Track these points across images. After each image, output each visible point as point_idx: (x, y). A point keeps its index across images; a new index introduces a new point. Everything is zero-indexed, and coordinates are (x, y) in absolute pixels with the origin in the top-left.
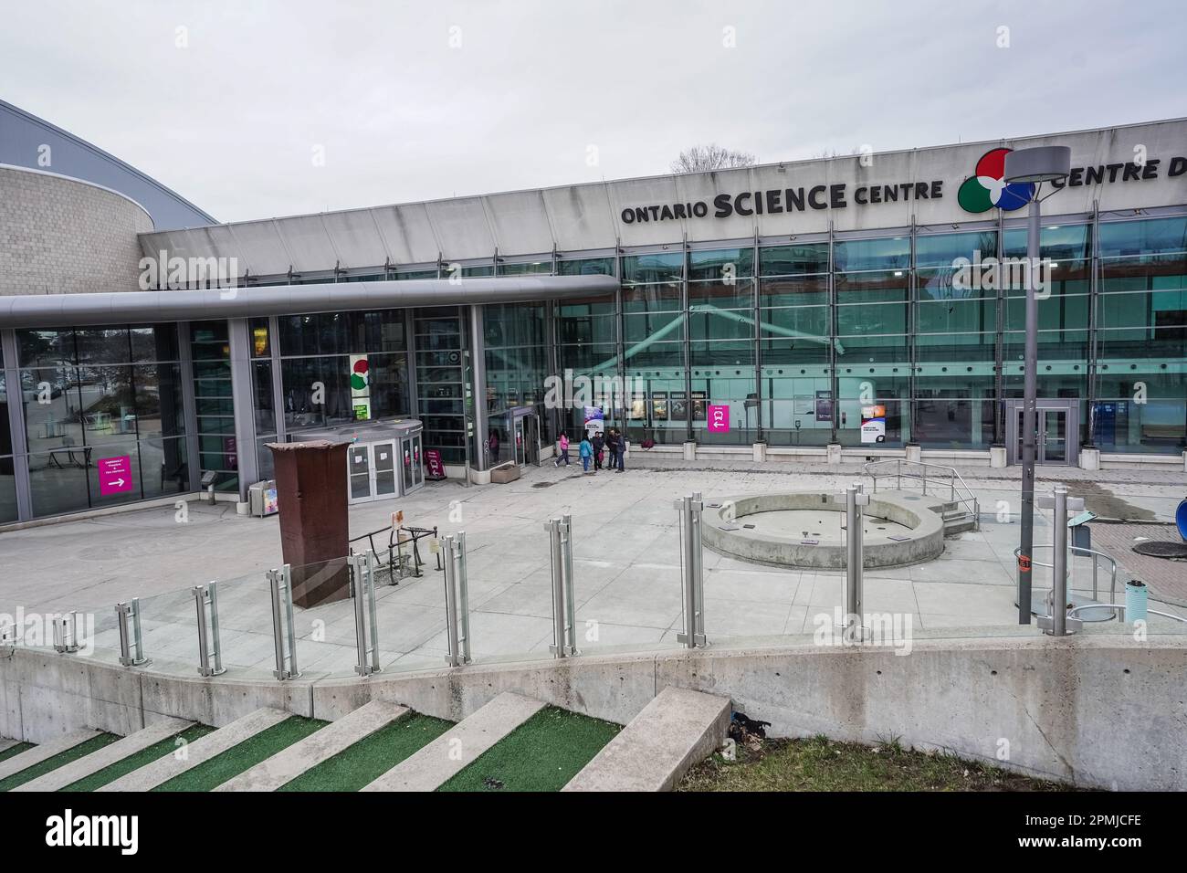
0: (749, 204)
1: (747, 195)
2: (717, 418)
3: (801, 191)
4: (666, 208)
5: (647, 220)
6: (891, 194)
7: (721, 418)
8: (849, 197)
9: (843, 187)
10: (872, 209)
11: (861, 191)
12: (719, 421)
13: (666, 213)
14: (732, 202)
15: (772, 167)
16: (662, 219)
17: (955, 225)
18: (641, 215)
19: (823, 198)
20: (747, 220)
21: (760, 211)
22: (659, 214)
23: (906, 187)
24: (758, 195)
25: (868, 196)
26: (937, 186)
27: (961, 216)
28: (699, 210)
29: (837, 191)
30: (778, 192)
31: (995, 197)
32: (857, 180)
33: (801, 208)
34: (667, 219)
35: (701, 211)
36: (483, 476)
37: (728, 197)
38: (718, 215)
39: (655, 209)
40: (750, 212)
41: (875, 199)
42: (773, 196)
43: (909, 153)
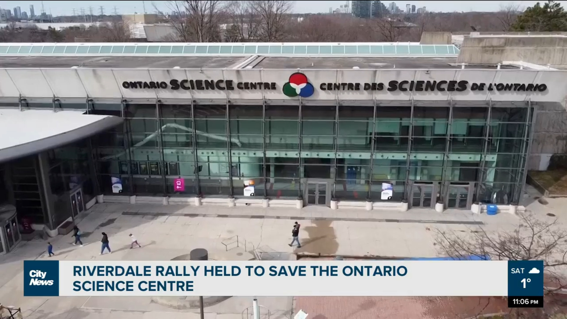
2: (178, 184)
6: (254, 86)
7: (180, 184)
12: (179, 186)
28: (163, 85)
31: (298, 91)
36: (53, 233)
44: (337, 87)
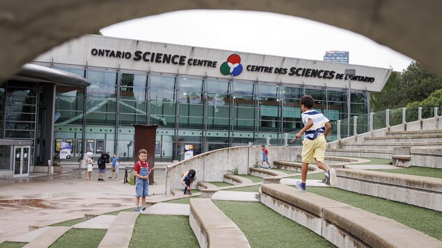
0: (148, 57)
1: (149, 53)
3: (170, 56)
4: (113, 52)
5: (103, 55)
6: (200, 63)
8: (186, 61)
9: (185, 57)
10: (193, 67)
11: (190, 60)
13: (112, 54)
14: (142, 55)
15: (162, 44)
16: (110, 56)
17: (217, 78)
18: (101, 53)
19: (177, 60)
20: (146, 63)
21: (152, 61)
22: (109, 54)
23: (205, 62)
24: (153, 54)
25: (192, 62)
26: (215, 63)
27: (220, 75)
28: (127, 56)
29: (183, 58)
30: (162, 55)
31: (231, 71)
32: (190, 55)
33: (168, 62)
34: (112, 57)
35: (128, 56)
37: (141, 53)
38: (135, 59)
39: (108, 51)
40: (148, 60)
41: (194, 64)
42: (159, 55)
43: (209, 49)
44: (258, 69)
